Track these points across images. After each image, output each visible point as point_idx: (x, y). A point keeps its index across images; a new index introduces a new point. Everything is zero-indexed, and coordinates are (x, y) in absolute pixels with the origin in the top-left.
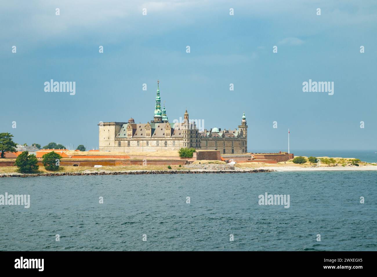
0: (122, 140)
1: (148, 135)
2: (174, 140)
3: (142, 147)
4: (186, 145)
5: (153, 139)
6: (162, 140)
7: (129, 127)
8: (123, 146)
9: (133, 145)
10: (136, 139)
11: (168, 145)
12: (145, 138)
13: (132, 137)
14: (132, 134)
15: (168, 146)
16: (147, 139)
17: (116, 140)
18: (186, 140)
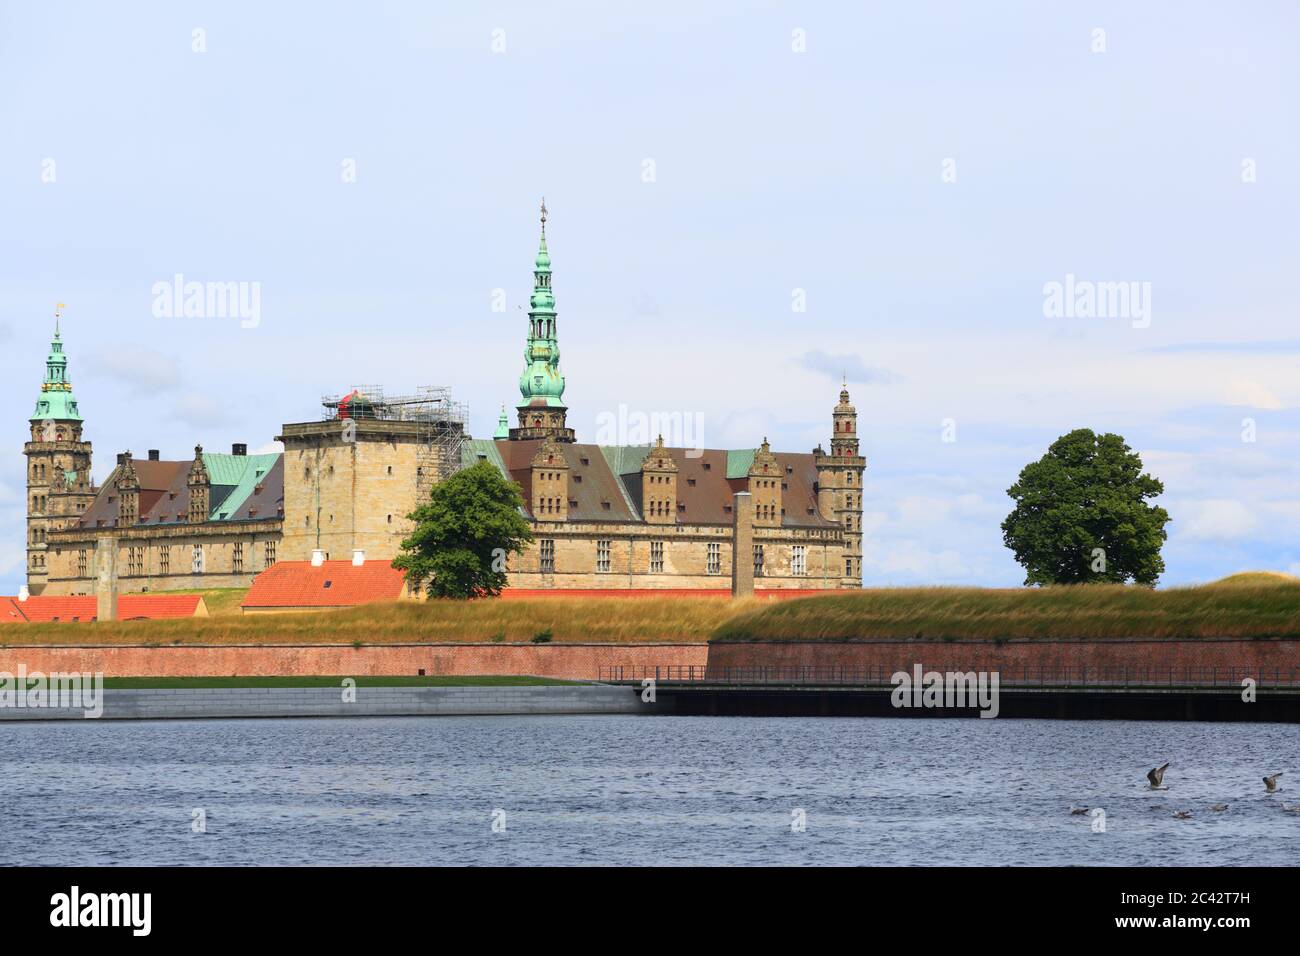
2: (799, 541)
3: (627, 579)
4: (858, 570)
9: (575, 561)
10: (590, 529)
12: (642, 523)
13: (563, 515)
14: (564, 501)
15: (766, 574)
16: (658, 531)
18: (858, 544)
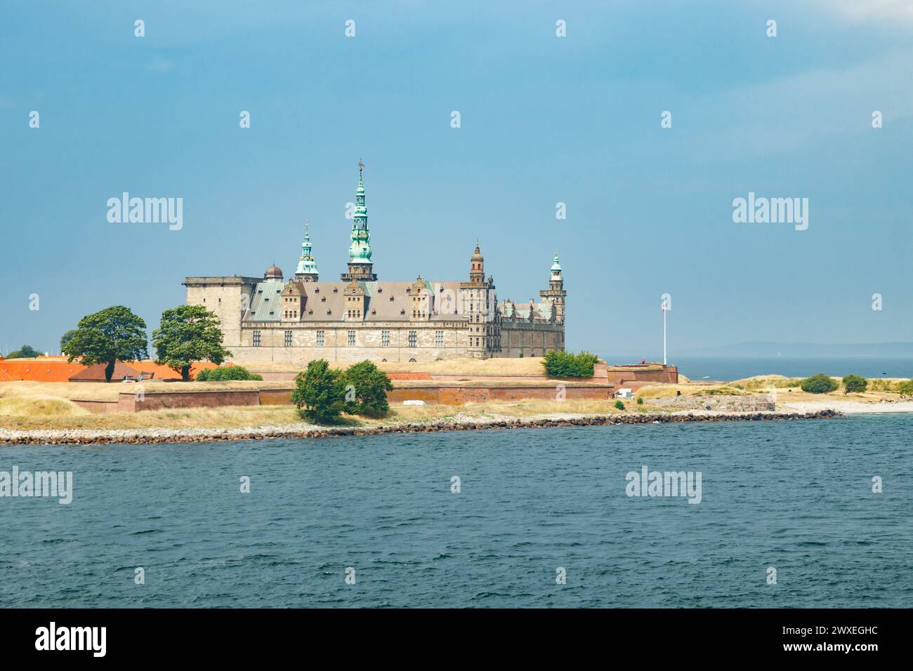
0: (265, 328)
1: (352, 313)
2: (440, 328)
3: (334, 349)
4: (478, 343)
5: (369, 325)
6: (399, 329)
7: (291, 291)
8: (268, 344)
9: (304, 341)
10: (313, 325)
11: (420, 342)
12: (343, 322)
13: (298, 319)
14: (299, 311)
15: (418, 346)
16: (351, 325)
17: (245, 328)
18: (478, 329)
